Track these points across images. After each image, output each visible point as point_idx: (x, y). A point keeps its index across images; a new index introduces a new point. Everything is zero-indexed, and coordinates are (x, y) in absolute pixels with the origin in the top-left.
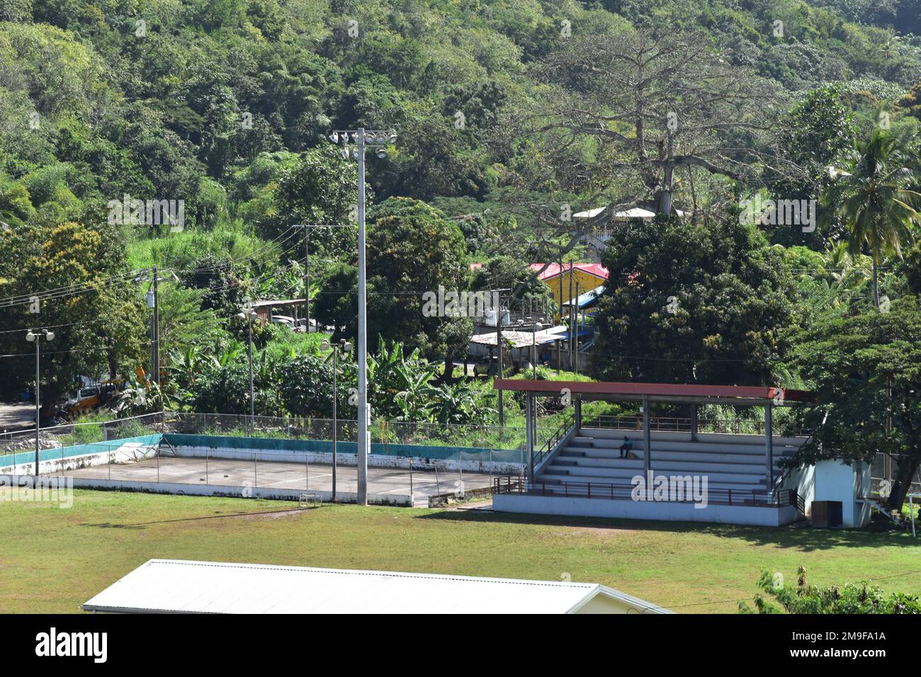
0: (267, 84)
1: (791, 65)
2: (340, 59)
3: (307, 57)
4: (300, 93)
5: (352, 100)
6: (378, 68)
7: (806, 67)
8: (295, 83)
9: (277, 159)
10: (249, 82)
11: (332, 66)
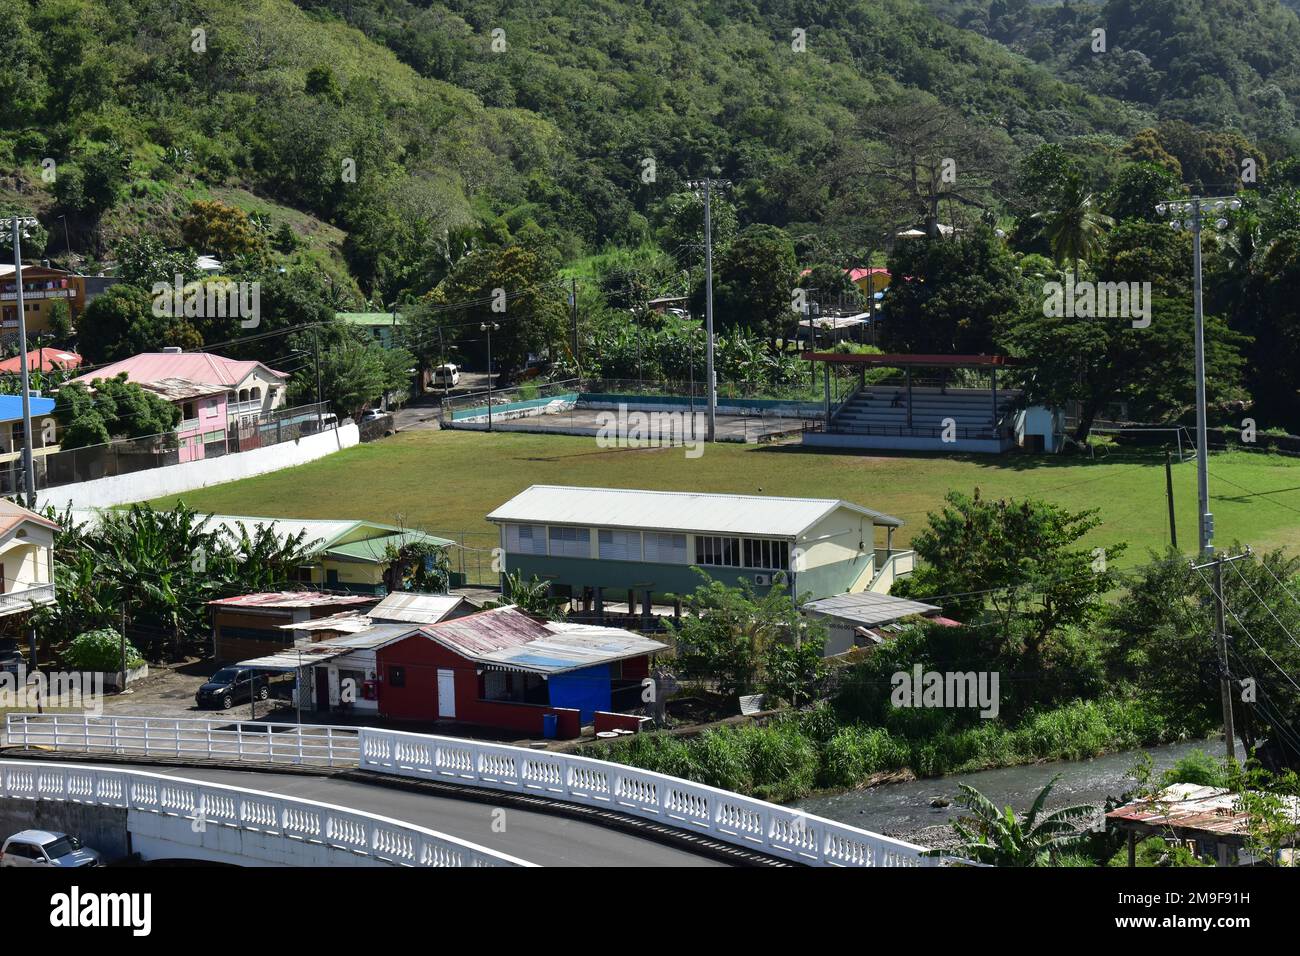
0: (676, 145)
1: (1050, 125)
2: (729, 127)
3: (705, 127)
4: (700, 151)
5: (737, 155)
6: (754, 133)
7: (1061, 126)
8: (696, 144)
9: (682, 197)
10: (665, 144)
11: (722, 132)
